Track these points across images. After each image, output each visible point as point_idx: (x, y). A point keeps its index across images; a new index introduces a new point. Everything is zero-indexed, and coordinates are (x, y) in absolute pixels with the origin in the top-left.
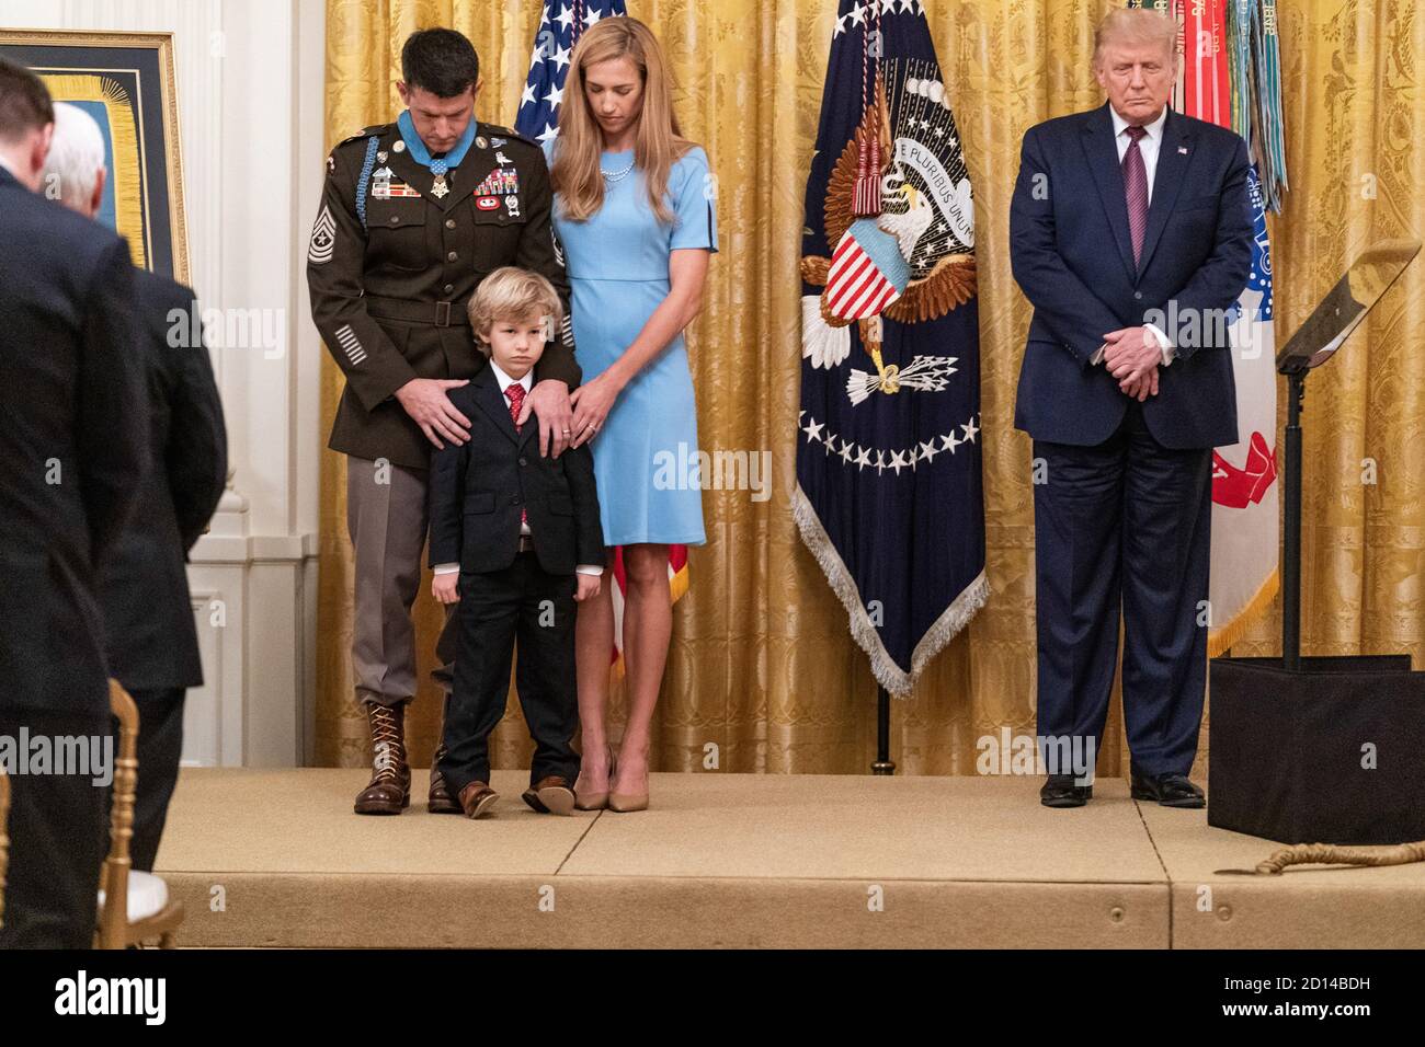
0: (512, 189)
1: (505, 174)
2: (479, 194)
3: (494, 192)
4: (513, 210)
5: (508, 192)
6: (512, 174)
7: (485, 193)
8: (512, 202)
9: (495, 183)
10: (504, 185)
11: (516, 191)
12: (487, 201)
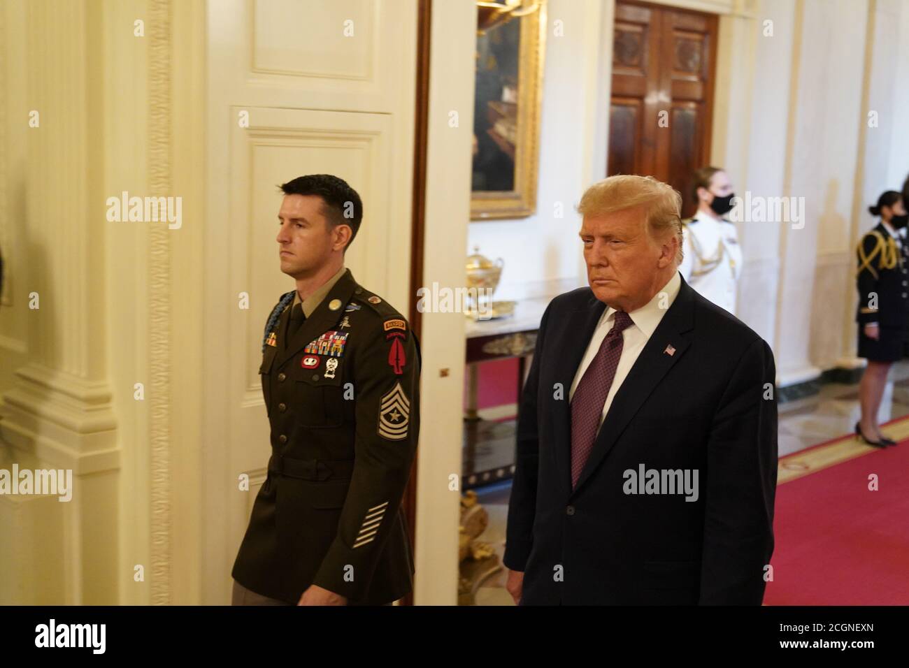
0: (336, 353)
1: (337, 337)
2: (308, 351)
3: (320, 352)
4: (330, 373)
5: (332, 354)
6: (343, 338)
7: (313, 352)
8: (332, 364)
9: (325, 344)
10: (331, 347)
11: (339, 355)
12: (311, 360)
